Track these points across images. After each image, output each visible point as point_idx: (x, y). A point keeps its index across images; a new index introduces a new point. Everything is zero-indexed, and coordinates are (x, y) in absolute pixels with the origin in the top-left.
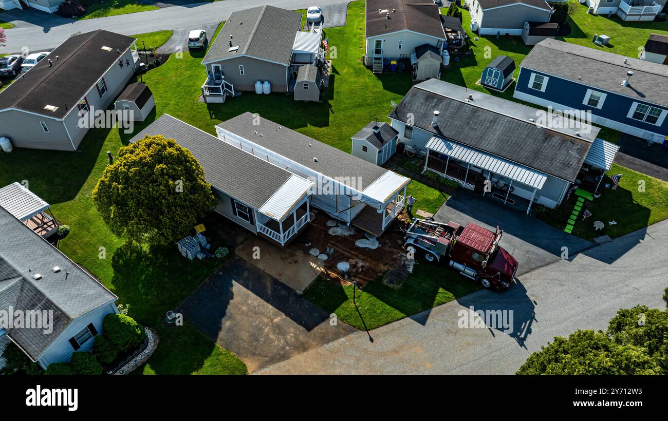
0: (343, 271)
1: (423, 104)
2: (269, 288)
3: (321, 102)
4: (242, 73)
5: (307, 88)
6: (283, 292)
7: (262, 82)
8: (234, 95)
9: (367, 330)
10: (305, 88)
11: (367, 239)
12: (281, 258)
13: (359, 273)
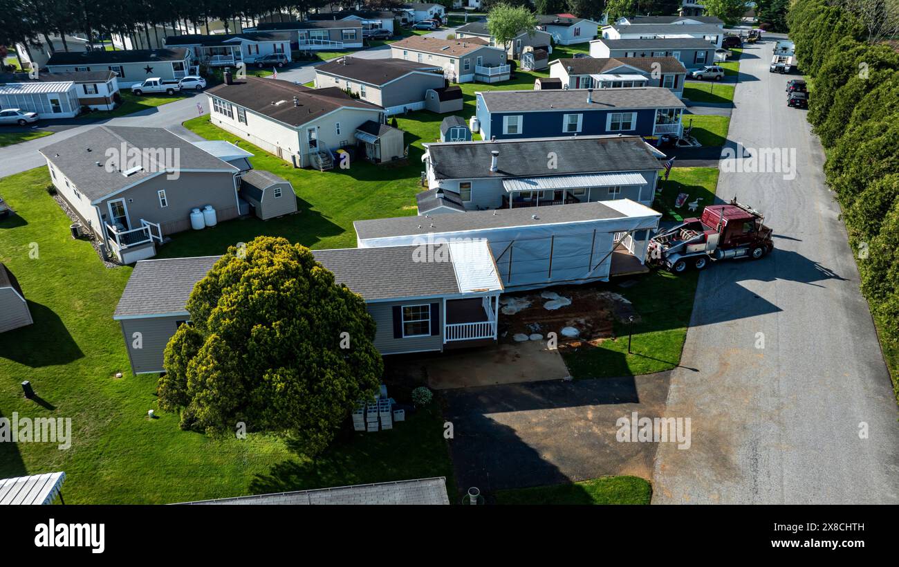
0: (576, 336)
1: (460, 157)
2: (532, 394)
3: (300, 212)
4: (164, 204)
5: (279, 195)
6: (553, 388)
7: (202, 210)
8: (162, 241)
9: (677, 366)
10: (277, 195)
11: (550, 300)
12: (497, 362)
13: (594, 328)
